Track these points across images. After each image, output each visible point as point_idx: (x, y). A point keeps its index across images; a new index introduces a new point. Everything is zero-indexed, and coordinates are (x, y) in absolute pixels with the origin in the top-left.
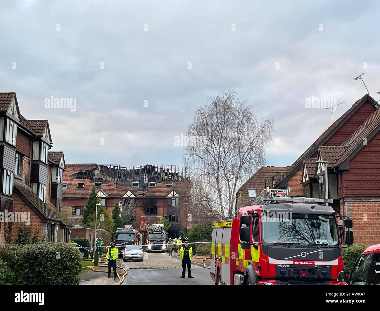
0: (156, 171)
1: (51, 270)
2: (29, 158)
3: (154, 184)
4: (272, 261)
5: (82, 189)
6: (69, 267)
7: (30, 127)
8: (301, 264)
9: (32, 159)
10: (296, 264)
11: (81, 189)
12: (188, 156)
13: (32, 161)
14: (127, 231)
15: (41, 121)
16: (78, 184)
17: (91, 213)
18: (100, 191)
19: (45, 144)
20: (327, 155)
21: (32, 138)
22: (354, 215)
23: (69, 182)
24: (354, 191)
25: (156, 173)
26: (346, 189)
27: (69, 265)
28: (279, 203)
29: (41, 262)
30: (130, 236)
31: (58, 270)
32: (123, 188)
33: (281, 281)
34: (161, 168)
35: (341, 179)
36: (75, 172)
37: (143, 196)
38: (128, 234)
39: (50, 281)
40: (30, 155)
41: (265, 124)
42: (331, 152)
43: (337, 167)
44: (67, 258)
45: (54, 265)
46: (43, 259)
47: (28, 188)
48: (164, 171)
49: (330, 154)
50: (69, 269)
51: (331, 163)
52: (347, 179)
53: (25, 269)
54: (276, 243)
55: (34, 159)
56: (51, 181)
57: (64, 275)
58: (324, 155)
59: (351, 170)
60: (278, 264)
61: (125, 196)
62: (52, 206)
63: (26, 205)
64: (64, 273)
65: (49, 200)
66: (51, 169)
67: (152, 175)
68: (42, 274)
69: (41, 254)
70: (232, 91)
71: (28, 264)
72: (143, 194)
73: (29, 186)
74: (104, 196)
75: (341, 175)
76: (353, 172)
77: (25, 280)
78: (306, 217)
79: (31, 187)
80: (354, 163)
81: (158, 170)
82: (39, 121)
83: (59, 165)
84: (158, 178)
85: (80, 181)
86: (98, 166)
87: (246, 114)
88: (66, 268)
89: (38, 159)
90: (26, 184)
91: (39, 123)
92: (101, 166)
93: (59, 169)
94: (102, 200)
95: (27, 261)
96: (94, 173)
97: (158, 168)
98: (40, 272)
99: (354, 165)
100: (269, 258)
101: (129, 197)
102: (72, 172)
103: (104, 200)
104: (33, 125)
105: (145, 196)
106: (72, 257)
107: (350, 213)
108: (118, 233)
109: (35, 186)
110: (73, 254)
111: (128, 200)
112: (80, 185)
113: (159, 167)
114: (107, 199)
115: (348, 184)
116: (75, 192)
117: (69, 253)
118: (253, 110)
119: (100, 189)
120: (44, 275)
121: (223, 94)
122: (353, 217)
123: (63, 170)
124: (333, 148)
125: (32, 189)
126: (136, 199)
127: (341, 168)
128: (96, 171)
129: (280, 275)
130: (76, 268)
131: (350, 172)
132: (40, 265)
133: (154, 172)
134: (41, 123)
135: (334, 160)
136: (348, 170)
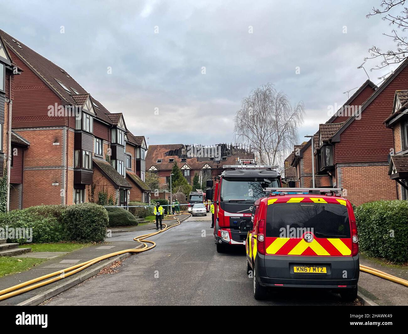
0: (227, 148)
1: (83, 223)
2: (108, 141)
3: (225, 158)
4: (227, 214)
5: (173, 163)
6: (95, 221)
7: (109, 118)
8: (249, 216)
9: (111, 142)
10: (246, 216)
11: (171, 163)
12: (237, 136)
13: (111, 143)
14: (197, 194)
15: (117, 114)
16: (170, 159)
17: (174, 181)
18: (185, 164)
19: (121, 131)
20: (325, 131)
21: (110, 127)
22: (345, 177)
23: (163, 158)
24: (343, 158)
25: (227, 150)
26: (338, 157)
27: (96, 219)
28: (235, 170)
29: (77, 217)
30: (200, 197)
31: (88, 223)
32: (203, 162)
33: (235, 229)
34: (231, 146)
35: (334, 150)
36: (168, 151)
37: (218, 167)
38: (198, 196)
39: (82, 231)
40: (109, 140)
41: (297, 108)
42: (328, 128)
43: (330, 140)
44: (94, 214)
45: (85, 219)
46: (77, 215)
47: (108, 164)
48: (233, 148)
49: (328, 130)
50: (96, 222)
51: (327, 137)
52: (339, 149)
53: (68, 223)
54: (230, 201)
55: (112, 142)
56: (135, 158)
57: (92, 226)
58: (323, 131)
59: (342, 142)
60: (232, 217)
61: (204, 168)
62: (136, 177)
63: (103, 176)
64: (92, 225)
65: (135, 172)
66: (135, 149)
67: (224, 151)
68: (78, 226)
69: (76, 212)
70: (270, 84)
71: (70, 219)
72: (218, 166)
73: (109, 162)
74: (188, 168)
75: (334, 146)
76: (343, 144)
77: (68, 230)
78: (256, 180)
79: (111, 163)
80: (344, 136)
81: (228, 147)
82: (115, 114)
83: (141, 146)
84: (229, 153)
85: (171, 158)
86: (184, 146)
87: (282, 101)
88: (93, 222)
89: (115, 142)
90: (106, 160)
91: (116, 115)
92: (186, 146)
93: (141, 149)
94: (187, 171)
95: (69, 217)
96: (181, 151)
97: (228, 145)
98: (76, 225)
99: (344, 138)
100: (225, 212)
101: (207, 168)
102: (165, 151)
103: (188, 171)
104: (111, 117)
105: (219, 167)
106: (98, 213)
107: (341, 176)
108: (191, 196)
109: (114, 162)
110: (99, 211)
111: (205, 171)
112: (171, 160)
113: (230, 145)
114: (191, 170)
115: (339, 153)
116: (167, 165)
117: (96, 210)
118: (287, 97)
119: (185, 163)
120: (79, 226)
121: (263, 86)
122: (344, 179)
123: (145, 149)
124: (331, 125)
125: (112, 165)
126: (212, 170)
127: (333, 141)
128: (183, 150)
129: (233, 225)
130: (102, 222)
131: (340, 144)
132: (76, 219)
133: (225, 149)
134: (117, 115)
135: (330, 134)
136: (340, 142)
